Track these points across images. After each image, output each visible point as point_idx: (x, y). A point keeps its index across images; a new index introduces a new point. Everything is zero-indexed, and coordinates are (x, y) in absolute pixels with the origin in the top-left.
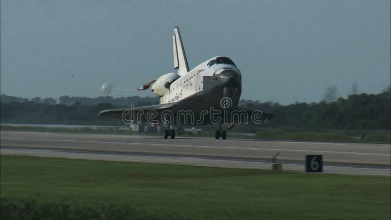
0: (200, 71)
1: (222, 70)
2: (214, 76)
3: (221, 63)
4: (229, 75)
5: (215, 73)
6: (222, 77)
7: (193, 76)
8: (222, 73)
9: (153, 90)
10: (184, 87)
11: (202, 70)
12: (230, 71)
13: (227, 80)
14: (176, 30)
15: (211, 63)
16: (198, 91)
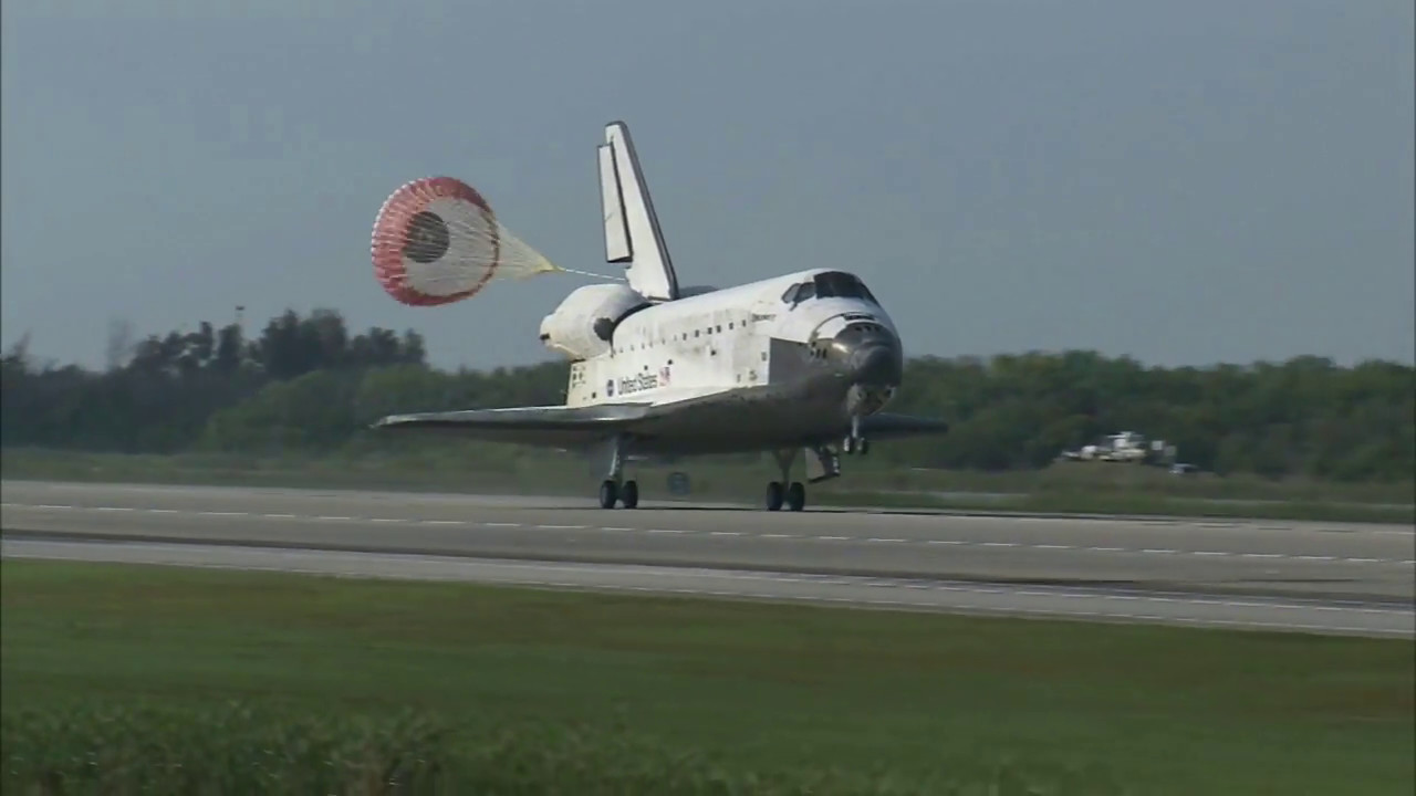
0: (756, 318)
1: (842, 324)
2: (814, 344)
3: (831, 295)
4: (869, 345)
5: (815, 334)
6: (841, 347)
7: (725, 327)
8: (842, 336)
9: (546, 337)
10: (681, 352)
11: (765, 317)
12: (868, 326)
13: (862, 363)
14: (614, 132)
15: (798, 294)
16: (746, 383)
